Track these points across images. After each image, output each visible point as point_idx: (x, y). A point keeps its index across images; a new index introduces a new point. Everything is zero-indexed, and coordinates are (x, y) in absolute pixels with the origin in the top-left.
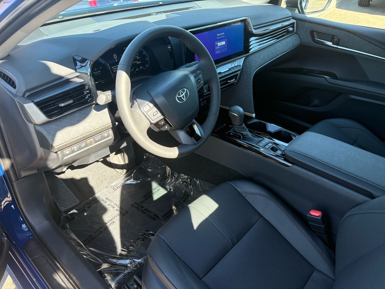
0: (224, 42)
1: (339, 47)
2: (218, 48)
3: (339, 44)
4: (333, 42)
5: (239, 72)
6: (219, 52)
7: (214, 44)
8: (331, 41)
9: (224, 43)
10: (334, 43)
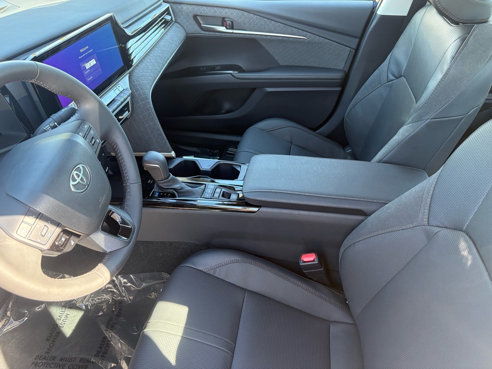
0: (94, 60)
1: (235, 31)
2: (89, 72)
3: (234, 28)
4: (225, 25)
5: (129, 99)
6: (92, 77)
7: (80, 67)
8: (223, 25)
9: (95, 62)
10: (228, 27)
